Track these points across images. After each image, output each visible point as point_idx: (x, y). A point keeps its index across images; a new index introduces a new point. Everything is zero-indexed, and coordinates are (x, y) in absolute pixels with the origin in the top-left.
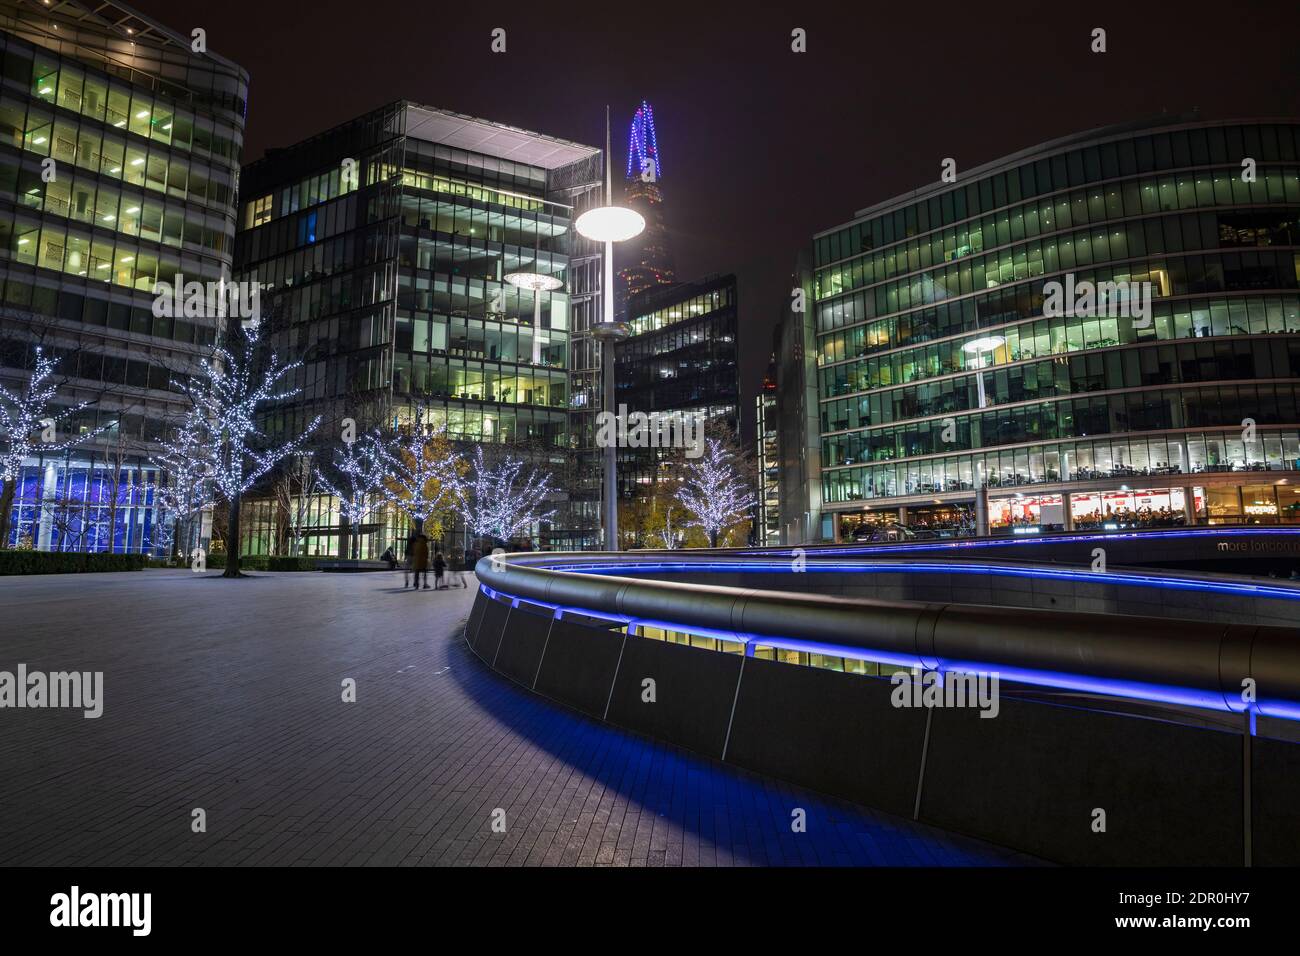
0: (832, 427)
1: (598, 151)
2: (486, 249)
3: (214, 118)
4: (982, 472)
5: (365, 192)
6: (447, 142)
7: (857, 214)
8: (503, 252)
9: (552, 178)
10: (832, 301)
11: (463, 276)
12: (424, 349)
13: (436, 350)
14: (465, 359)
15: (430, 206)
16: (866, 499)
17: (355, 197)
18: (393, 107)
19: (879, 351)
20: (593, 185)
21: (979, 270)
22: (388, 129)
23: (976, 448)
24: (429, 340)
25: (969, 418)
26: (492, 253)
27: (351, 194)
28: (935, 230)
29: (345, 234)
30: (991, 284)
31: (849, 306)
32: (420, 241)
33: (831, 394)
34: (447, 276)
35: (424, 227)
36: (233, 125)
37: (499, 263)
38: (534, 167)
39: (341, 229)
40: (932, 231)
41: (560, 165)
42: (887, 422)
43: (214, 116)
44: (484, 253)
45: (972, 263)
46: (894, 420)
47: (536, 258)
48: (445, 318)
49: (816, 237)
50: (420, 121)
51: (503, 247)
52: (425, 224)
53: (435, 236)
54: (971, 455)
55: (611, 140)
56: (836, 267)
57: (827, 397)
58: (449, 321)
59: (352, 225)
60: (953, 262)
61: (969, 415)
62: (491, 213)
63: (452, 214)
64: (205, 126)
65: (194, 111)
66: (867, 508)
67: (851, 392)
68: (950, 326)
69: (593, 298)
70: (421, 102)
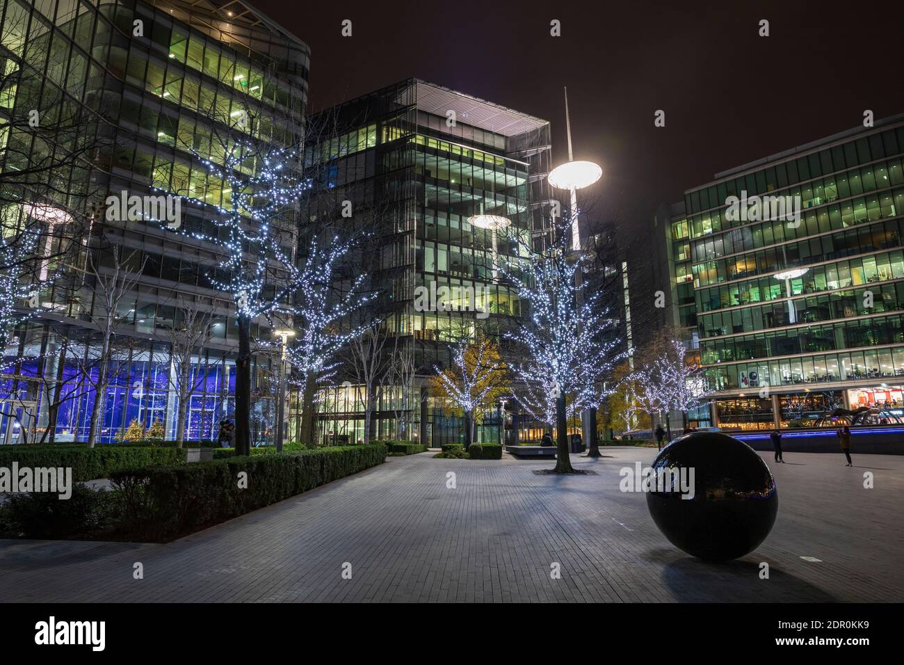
0: (707, 334)
1: (547, 123)
2: (472, 193)
3: (290, 83)
4: (847, 367)
5: (381, 150)
6: (437, 113)
7: (716, 176)
8: (484, 197)
9: (508, 144)
10: (705, 239)
11: (457, 214)
12: (432, 270)
13: (440, 271)
14: (461, 279)
15: (431, 161)
16: (741, 388)
17: (374, 152)
18: (406, 84)
19: (747, 276)
20: (543, 148)
21: (836, 214)
22: (399, 101)
23: (840, 349)
24: (436, 263)
25: (834, 326)
26: (476, 197)
27: (368, 150)
28: (793, 186)
29: (365, 180)
30: (845, 225)
31: (719, 243)
32: (427, 185)
33: (705, 310)
34: (446, 214)
35: (426, 176)
36: (302, 89)
37: (482, 205)
38: (497, 134)
39: (361, 176)
40: (791, 186)
41: (516, 133)
42: (757, 330)
43: (290, 81)
44: (471, 197)
45: (828, 209)
46: (764, 328)
47: (506, 202)
48: (446, 246)
49: (687, 192)
50: (425, 95)
51: (484, 192)
52: (428, 173)
53: (436, 182)
54: (837, 354)
55: (569, 112)
56: (706, 214)
57: (703, 311)
58: (449, 249)
59: (371, 173)
60: (810, 209)
61: (833, 323)
62: (474, 167)
63: (447, 167)
64: (285, 89)
65: (277, 76)
66: (742, 395)
67: (723, 308)
68: (811, 256)
69: (548, 233)
70: (427, 81)
